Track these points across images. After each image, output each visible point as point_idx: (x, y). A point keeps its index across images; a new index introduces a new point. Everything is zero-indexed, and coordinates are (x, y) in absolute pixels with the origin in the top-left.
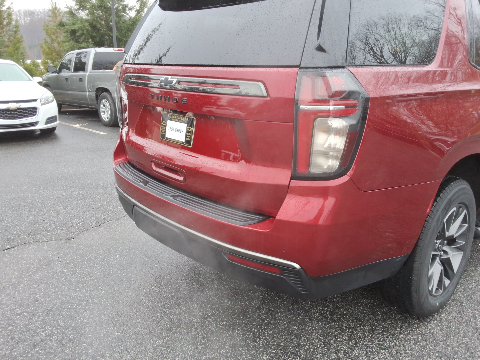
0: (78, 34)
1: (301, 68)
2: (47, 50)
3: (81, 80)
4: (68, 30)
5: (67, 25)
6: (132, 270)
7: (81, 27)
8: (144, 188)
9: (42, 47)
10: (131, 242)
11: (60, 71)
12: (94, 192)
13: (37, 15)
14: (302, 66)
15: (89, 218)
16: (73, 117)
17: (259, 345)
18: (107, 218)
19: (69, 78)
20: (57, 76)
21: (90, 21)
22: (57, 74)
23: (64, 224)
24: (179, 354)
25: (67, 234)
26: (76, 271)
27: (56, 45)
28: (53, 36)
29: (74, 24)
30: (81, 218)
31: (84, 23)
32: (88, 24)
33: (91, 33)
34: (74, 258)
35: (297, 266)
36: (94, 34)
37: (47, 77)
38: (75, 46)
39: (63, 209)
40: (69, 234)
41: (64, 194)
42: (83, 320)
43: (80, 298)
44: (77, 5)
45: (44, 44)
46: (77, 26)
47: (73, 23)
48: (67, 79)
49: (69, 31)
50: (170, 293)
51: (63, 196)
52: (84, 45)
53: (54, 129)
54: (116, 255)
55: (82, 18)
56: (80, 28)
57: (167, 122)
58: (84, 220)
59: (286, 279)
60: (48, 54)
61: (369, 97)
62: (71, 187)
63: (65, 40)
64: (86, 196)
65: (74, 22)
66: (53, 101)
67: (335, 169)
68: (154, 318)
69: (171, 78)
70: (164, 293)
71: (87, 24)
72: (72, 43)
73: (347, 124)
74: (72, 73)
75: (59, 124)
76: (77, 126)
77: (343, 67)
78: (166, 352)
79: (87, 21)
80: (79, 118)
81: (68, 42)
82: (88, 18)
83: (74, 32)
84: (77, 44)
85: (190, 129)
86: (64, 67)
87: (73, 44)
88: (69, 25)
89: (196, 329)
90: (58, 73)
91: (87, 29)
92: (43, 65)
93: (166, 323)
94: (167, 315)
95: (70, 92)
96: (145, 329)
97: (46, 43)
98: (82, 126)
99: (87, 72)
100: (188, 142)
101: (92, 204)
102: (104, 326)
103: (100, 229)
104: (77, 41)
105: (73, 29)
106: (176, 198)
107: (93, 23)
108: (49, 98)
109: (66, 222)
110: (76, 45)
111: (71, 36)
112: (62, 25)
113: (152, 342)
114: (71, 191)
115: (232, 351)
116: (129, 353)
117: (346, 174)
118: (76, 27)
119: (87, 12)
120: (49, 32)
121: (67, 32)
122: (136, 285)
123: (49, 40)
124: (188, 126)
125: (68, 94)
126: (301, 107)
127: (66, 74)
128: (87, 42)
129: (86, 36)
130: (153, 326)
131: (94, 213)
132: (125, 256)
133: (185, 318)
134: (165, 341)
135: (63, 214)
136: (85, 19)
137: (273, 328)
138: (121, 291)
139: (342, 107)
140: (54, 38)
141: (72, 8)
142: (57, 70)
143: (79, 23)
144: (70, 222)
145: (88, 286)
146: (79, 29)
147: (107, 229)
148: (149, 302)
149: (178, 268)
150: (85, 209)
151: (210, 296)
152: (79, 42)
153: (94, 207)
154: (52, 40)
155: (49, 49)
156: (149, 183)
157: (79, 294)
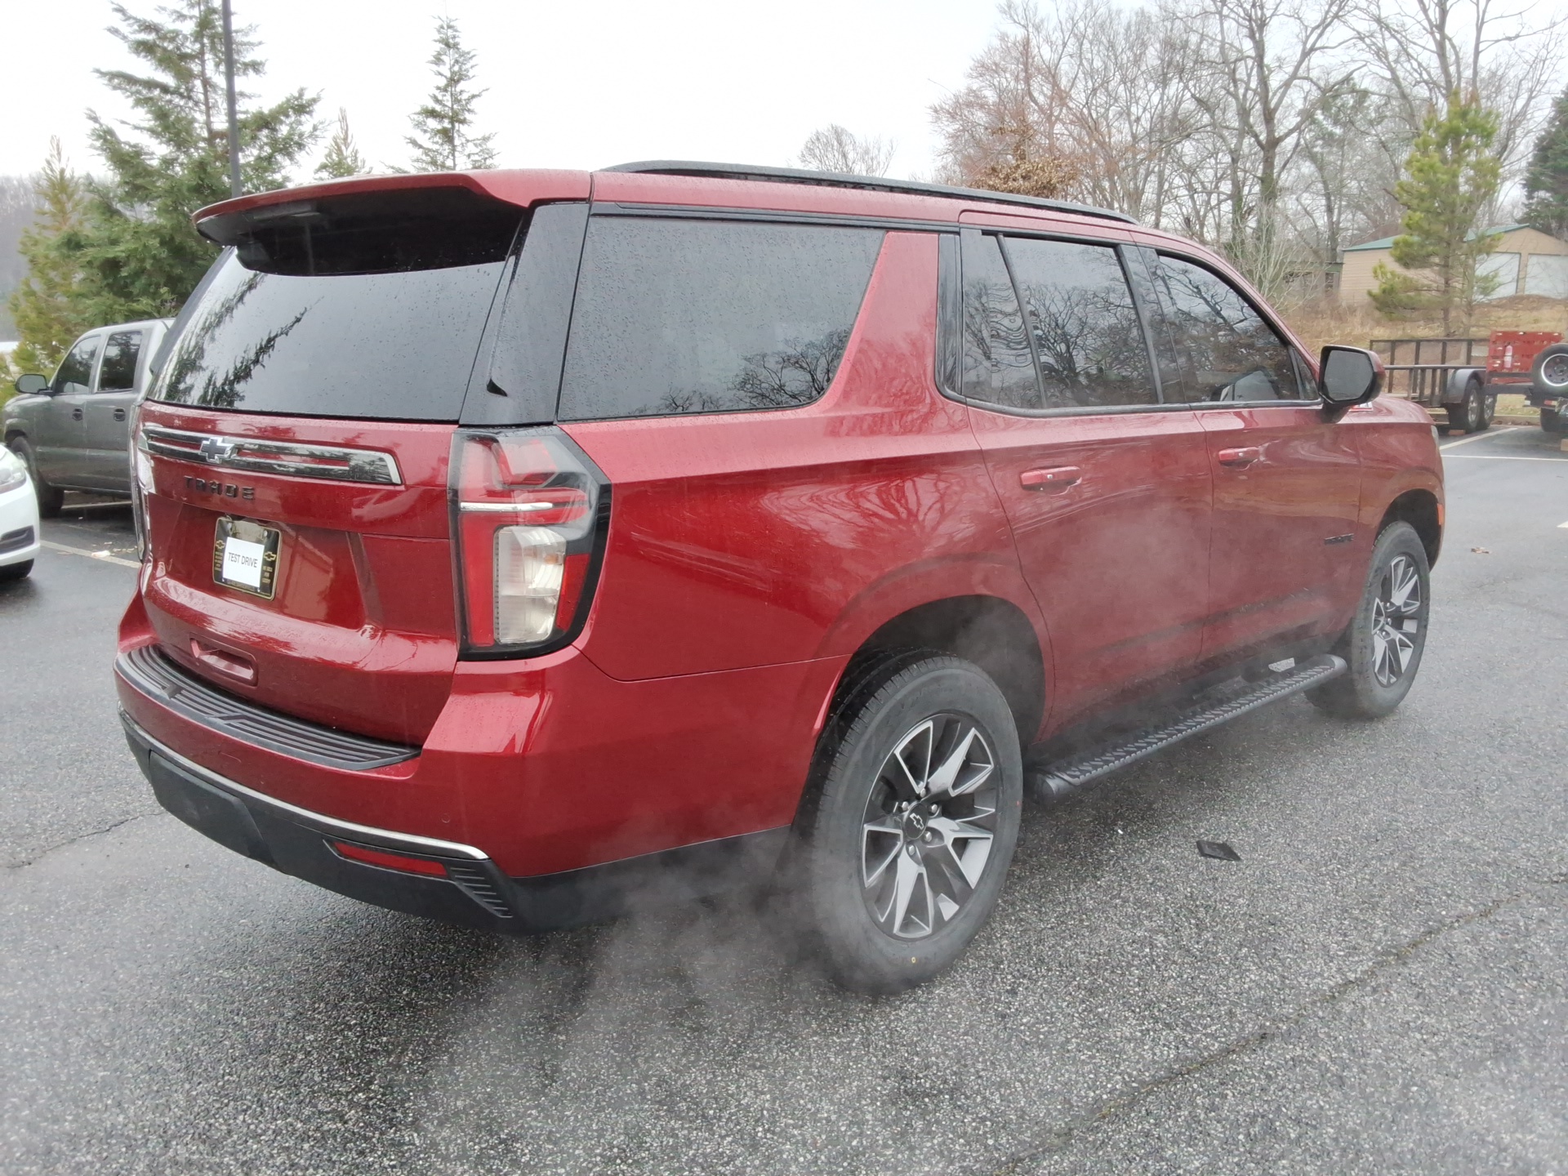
0: (124, 273)
1: (461, 426)
2: (33, 315)
3: (120, 415)
4: (96, 258)
5: (92, 246)
6: (172, 934)
7: (136, 249)
8: (168, 704)
9: (15, 307)
10: (187, 866)
11: (57, 389)
12: (110, 743)
13: (15, 197)
14: (461, 422)
15: (82, 811)
16: (98, 527)
17: (457, 1079)
18: (135, 810)
19: (84, 411)
20: (48, 403)
21: (164, 231)
22: (48, 399)
23: (9, 829)
24: (249, 1107)
25: (12, 854)
26: (22, 940)
27: (61, 300)
28: (52, 274)
29: (114, 242)
30: (60, 811)
31: (144, 240)
32: (158, 240)
33: (168, 269)
34: (23, 911)
35: (479, 854)
36: (178, 271)
37: (19, 406)
38: (116, 307)
39: (14, 790)
40: (20, 852)
41: (23, 751)
42: (22, 1048)
43: (21, 1002)
44: (127, 183)
45: (22, 300)
46: (122, 247)
47: (109, 238)
48: (78, 414)
49: (96, 264)
50: (262, 982)
51: (20, 756)
52: (144, 303)
53: (26, 566)
54: (138, 901)
55: (140, 224)
56: (131, 255)
57: (225, 541)
58: (68, 816)
59: (460, 887)
60: (32, 330)
61: (608, 482)
62: (49, 732)
63: (84, 290)
64: (87, 754)
65: (113, 236)
66: (22, 482)
67: (546, 632)
68: (205, 1038)
69: (223, 441)
70: (245, 982)
71: (154, 242)
72: (107, 298)
73: (562, 540)
74: (92, 393)
75: (43, 550)
76: (103, 554)
77: (550, 424)
78: (217, 1105)
79: (155, 231)
80: (112, 530)
81: (98, 294)
82: (161, 221)
83: (112, 266)
84: (122, 301)
85: (269, 556)
86: (74, 373)
87: (109, 302)
88: (99, 246)
89: (308, 1054)
90: (52, 395)
91: (154, 257)
92: (17, 364)
93: (232, 1047)
94: (241, 1029)
95: (88, 452)
96: (178, 1059)
97: (31, 293)
98: (118, 555)
99: (138, 391)
100: (266, 588)
101: (98, 776)
102: (72, 1060)
103: (109, 837)
104: (122, 290)
105: (110, 255)
106: (232, 722)
107: (172, 239)
108: (8, 475)
109: (14, 824)
110: (120, 304)
111: (105, 277)
112: (73, 244)
113: (187, 1086)
114: (45, 743)
115: (384, 1095)
116: (123, 1111)
117: (569, 644)
118: (118, 251)
119: (157, 203)
120: (41, 260)
121: (90, 263)
122: (178, 967)
123: (38, 286)
124: (266, 551)
125: (83, 458)
126: (463, 505)
127: (77, 396)
128: (154, 296)
129: (150, 276)
130: (197, 1055)
131: (99, 798)
132: (163, 902)
133: (286, 1035)
134: (220, 1084)
135: (9, 804)
136: (150, 224)
137: (506, 1042)
138: (133, 982)
139: (550, 505)
140: (57, 280)
141: (109, 192)
142: (50, 385)
143: (129, 237)
144: (27, 822)
145: (47, 975)
146: (128, 257)
147: (128, 837)
148: (202, 1001)
149: (300, 924)
150: (75, 789)
151: (367, 983)
152: (129, 296)
153: (103, 783)
154: (51, 286)
155: (40, 313)
156: (183, 692)
157: (20, 994)
